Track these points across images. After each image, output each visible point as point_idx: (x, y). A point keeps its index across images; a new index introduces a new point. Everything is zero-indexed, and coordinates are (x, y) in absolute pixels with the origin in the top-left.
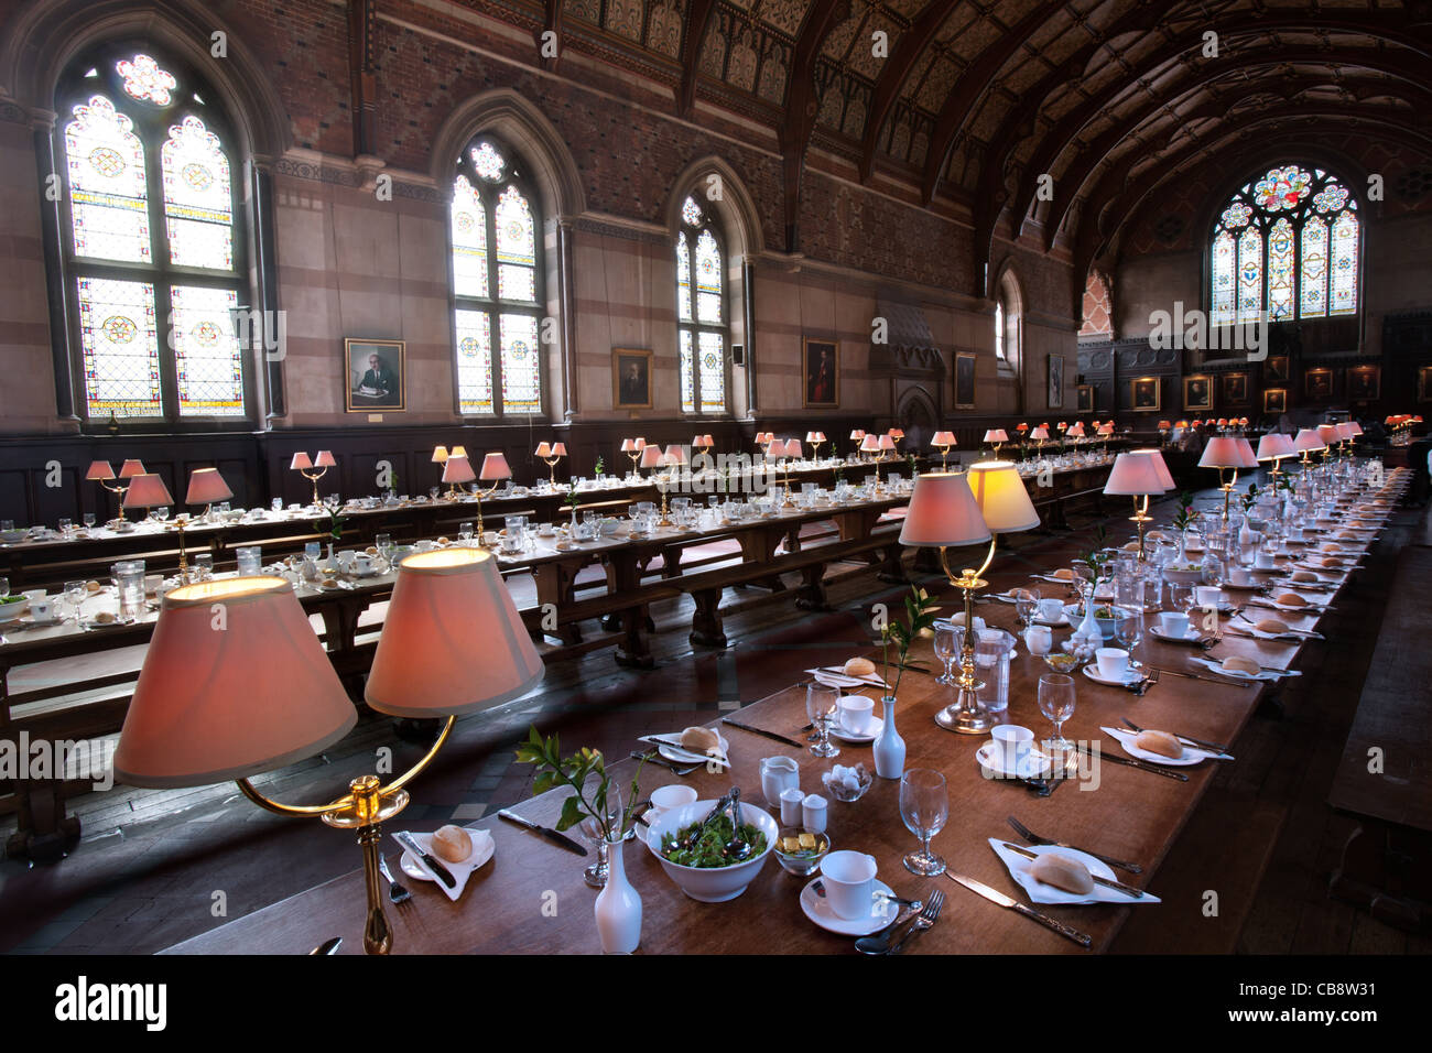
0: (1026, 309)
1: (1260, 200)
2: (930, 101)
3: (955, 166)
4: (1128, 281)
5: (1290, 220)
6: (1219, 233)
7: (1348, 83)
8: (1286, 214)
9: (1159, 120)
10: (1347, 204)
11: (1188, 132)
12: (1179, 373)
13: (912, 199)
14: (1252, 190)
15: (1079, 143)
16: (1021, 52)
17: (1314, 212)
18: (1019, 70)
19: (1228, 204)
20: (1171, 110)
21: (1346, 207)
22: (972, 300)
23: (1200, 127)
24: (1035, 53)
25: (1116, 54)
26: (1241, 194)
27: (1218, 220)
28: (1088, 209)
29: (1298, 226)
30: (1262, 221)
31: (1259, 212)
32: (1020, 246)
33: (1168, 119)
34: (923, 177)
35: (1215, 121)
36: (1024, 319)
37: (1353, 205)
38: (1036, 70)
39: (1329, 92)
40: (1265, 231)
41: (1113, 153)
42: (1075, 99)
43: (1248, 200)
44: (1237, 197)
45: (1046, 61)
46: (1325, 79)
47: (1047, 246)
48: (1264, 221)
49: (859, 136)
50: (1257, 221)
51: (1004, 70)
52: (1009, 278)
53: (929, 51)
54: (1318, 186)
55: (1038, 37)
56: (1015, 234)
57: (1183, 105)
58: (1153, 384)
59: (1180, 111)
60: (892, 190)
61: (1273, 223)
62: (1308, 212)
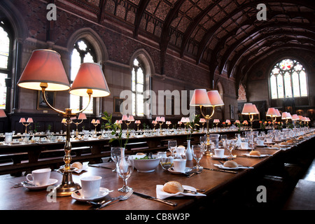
0: (224, 93)
1: (281, 68)
2: (198, 39)
3: (204, 55)
4: (250, 87)
6: (271, 75)
7: (299, 40)
8: (288, 71)
9: (254, 47)
11: (262, 50)
13: (193, 63)
14: (279, 65)
15: (235, 51)
16: (220, 28)
17: (295, 71)
18: (220, 33)
19: (273, 68)
20: (258, 44)
21: (302, 70)
22: (210, 89)
23: (265, 49)
24: (224, 29)
25: (243, 30)
27: (271, 72)
28: (238, 68)
29: (291, 73)
31: (281, 70)
32: (222, 76)
33: (257, 46)
34: (197, 58)
35: (268, 48)
36: (224, 95)
37: (304, 69)
38: (224, 33)
39: (295, 42)
40: (283, 75)
41: (244, 54)
42: (234, 41)
43: (278, 67)
44: (275, 66)
45: (227, 31)
46: (294, 39)
47: (229, 77)
48: (283, 72)
49: (180, 46)
50: (281, 72)
51: (216, 32)
52: (219, 84)
53: (197, 27)
54: (295, 64)
55: (224, 25)
56: (220, 73)
57: (260, 43)
59: (260, 45)
60: (189, 60)
61: (285, 73)
62: (293, 71)
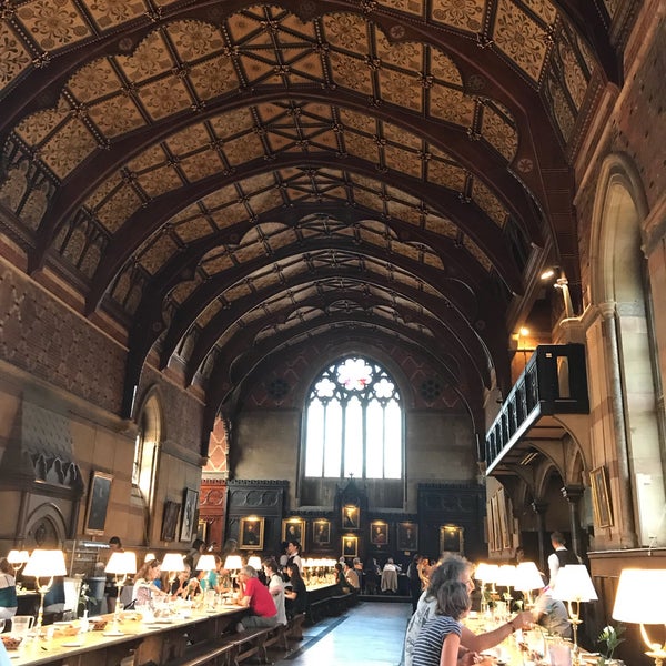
0: (163, 438)
1: (341, 380)
2: (110, 219)
3: (121, 287)
4: (244, 429)
5: (360, 399)
6: (312, 399)
7: (400, 309)
8: (357, 393)
9: (281, 300)
10: (394, 395)
11: (300, 315)
12: (280, 515)
13: (75, 305)
14: (336, 371)
15: (222, 300)
16: (195, 206)
17: (374, 396)
18: (189, 222)
19: (319, 378)
20: (291, 295)
21: (393, 397)
22: (116, 419)
23: (309, 313)
24: (205, 212)
25: (263, 237)
26: (329, 372)
27: (313, 388)
28: (221, 357)
29: (365, 403)
30: (342, 396)
31: (340, 388)
32: (164, 376)
33: (288, 301)
34: (92, 289)
35: (318, 312)
36: (160, 447)
37: (397, 396)
38: (203, 228)
39: (386, 312)
40: (344, 403)
41: (247, 316)
42: (227, 263)
43: (333, 377)
44: (326, 374)
45: (212, 223)
46: (386, 302)
47: (187, 383)
48: (344, 395)
50: (338, 395)
51: (178, 217)
52: (152, 404)
53: (118, 174)
54: (376, 378)
55: (210, 200)
56: (162, 365)
57: (301, 292)
58: (258, 523)
59: (297, 297)
60: (58, 291)
61: (349, 398)
62: (370, 395)
